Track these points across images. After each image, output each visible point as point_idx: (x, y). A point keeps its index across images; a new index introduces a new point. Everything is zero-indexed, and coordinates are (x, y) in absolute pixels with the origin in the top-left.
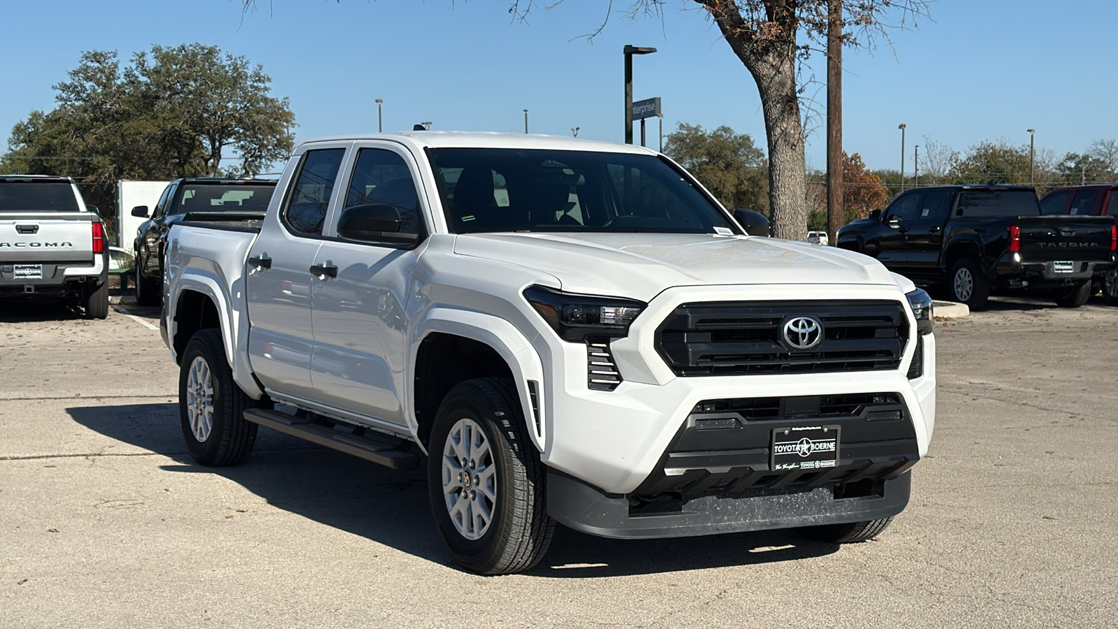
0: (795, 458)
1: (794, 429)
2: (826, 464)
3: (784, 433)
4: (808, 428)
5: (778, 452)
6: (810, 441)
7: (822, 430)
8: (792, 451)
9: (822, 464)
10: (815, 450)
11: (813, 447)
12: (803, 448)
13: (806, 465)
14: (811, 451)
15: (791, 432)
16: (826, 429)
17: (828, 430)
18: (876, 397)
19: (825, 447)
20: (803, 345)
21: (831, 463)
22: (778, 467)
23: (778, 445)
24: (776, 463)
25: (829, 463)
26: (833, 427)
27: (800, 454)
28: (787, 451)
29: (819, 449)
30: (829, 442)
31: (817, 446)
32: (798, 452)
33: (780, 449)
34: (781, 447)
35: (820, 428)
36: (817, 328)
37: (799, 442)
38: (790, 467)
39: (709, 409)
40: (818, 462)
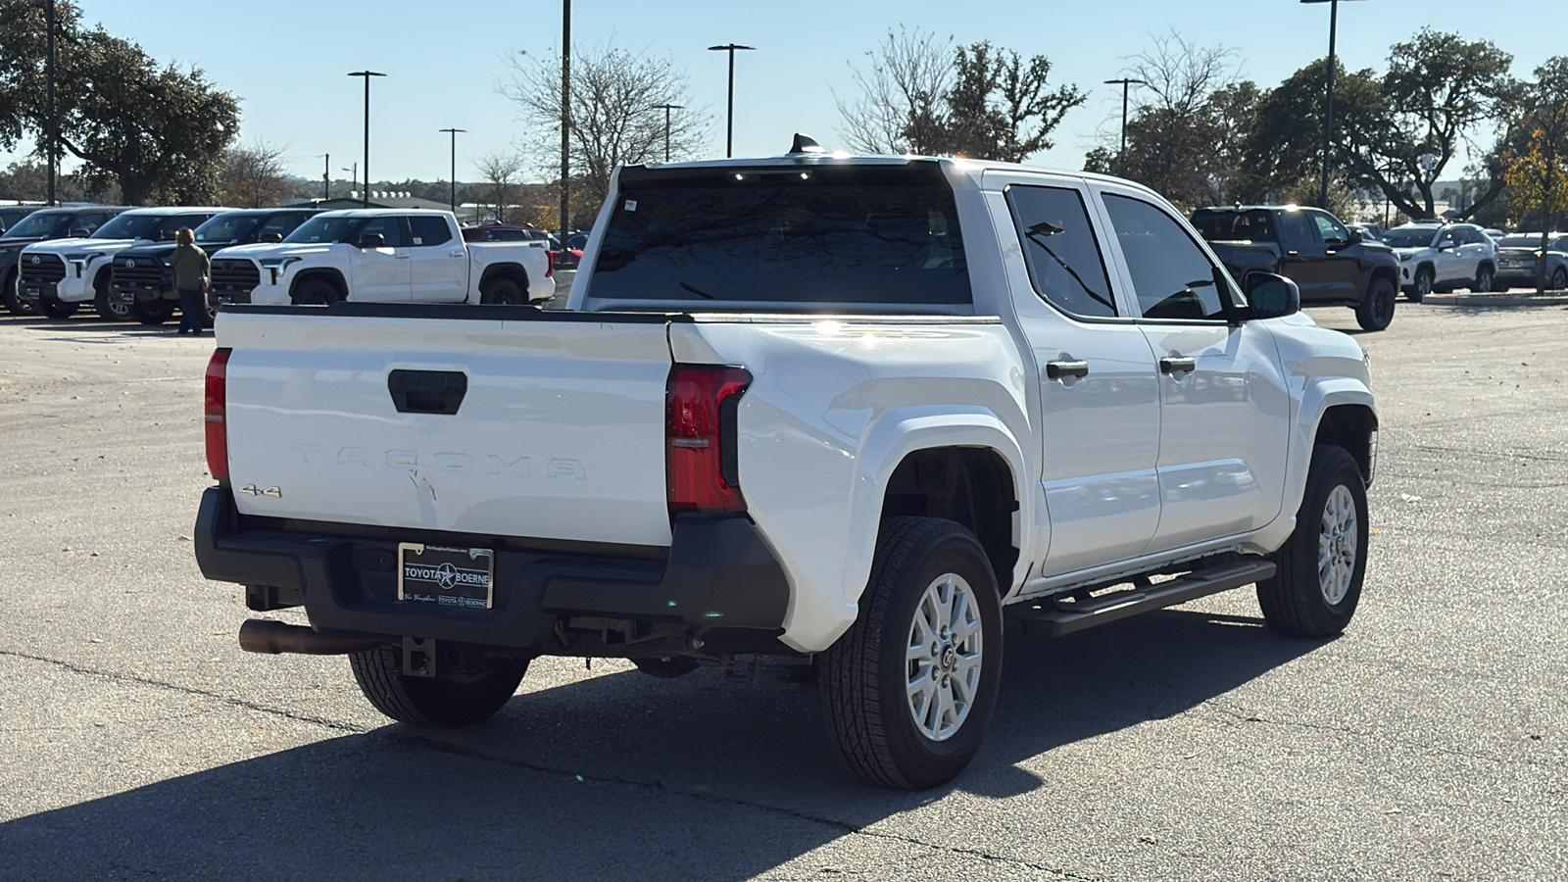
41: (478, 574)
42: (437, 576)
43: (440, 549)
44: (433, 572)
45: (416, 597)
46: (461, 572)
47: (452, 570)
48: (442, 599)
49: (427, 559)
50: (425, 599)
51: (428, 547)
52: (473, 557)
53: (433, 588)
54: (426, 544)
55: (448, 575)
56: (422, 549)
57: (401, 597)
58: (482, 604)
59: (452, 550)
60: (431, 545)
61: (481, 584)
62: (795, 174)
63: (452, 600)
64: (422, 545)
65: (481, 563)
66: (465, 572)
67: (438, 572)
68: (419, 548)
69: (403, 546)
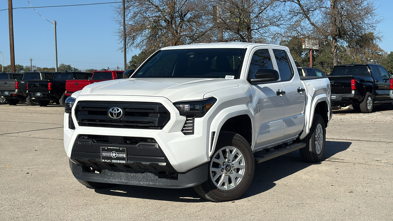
0: (111, 158)
1: (108, 147)
2: (122, 162)
3: (105, 148)
4: (114, 148)
5: (104, 155)
6: (116, 153)
7: (119, 149)
8: (109, 155)
9: (120, 162)
10: (118, 156)
11: (117, 155)
12: (113, 155)
13: (114, 161)
14: (116, 156)
15: (108, 148)
16: (121, 149)
17: (122, 149)
18: (149, 139)
19: (122, 155)
20: (115, 117)
21: (124, 162)
22: (103, 160)
23: (104, 153)
24: (103, 159)
25: (123, 162)
26: (123, 148)
27: (112, 157)
28: (107, 155)
29: (120, 156)
30: (124, 154)
31: (119, 155)
32: (112, 156)
33: (105, 154)
34: (105, 153)
35: (119, 148)
36: (121, 111)
37: (112, 152)
38: (108, 161)
39: (86, 138)
40: (118, 160)
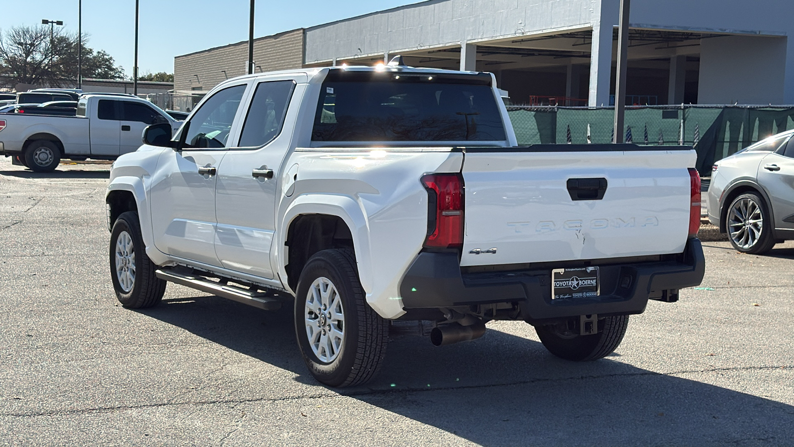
41: (590, 279)
42: (570, 284)
43: (572, 270)
44: (567, 282)
45: (561, 296)
46: (582, 280)
47: (577, 280)
48: (575, 295)
49: (567, 276)
50: (566, 297)
51: (566, 270)
52: (588, 271)
53: (569, 290)
54: (565, 268)
55: (575, 283)
56: (563, 271)
57: (553, 298)
58: (596, 294)
59: (578, 269)
60: (567, 268)
61: (592, 284)
62: (425, 77)
63: (580, 295)
64: (564, 269)
65: (593, 273)
66: (584, 280)
67: (570, 282)
68: (562, 271)
69: (554, 271)
